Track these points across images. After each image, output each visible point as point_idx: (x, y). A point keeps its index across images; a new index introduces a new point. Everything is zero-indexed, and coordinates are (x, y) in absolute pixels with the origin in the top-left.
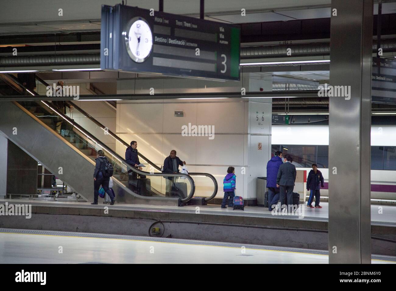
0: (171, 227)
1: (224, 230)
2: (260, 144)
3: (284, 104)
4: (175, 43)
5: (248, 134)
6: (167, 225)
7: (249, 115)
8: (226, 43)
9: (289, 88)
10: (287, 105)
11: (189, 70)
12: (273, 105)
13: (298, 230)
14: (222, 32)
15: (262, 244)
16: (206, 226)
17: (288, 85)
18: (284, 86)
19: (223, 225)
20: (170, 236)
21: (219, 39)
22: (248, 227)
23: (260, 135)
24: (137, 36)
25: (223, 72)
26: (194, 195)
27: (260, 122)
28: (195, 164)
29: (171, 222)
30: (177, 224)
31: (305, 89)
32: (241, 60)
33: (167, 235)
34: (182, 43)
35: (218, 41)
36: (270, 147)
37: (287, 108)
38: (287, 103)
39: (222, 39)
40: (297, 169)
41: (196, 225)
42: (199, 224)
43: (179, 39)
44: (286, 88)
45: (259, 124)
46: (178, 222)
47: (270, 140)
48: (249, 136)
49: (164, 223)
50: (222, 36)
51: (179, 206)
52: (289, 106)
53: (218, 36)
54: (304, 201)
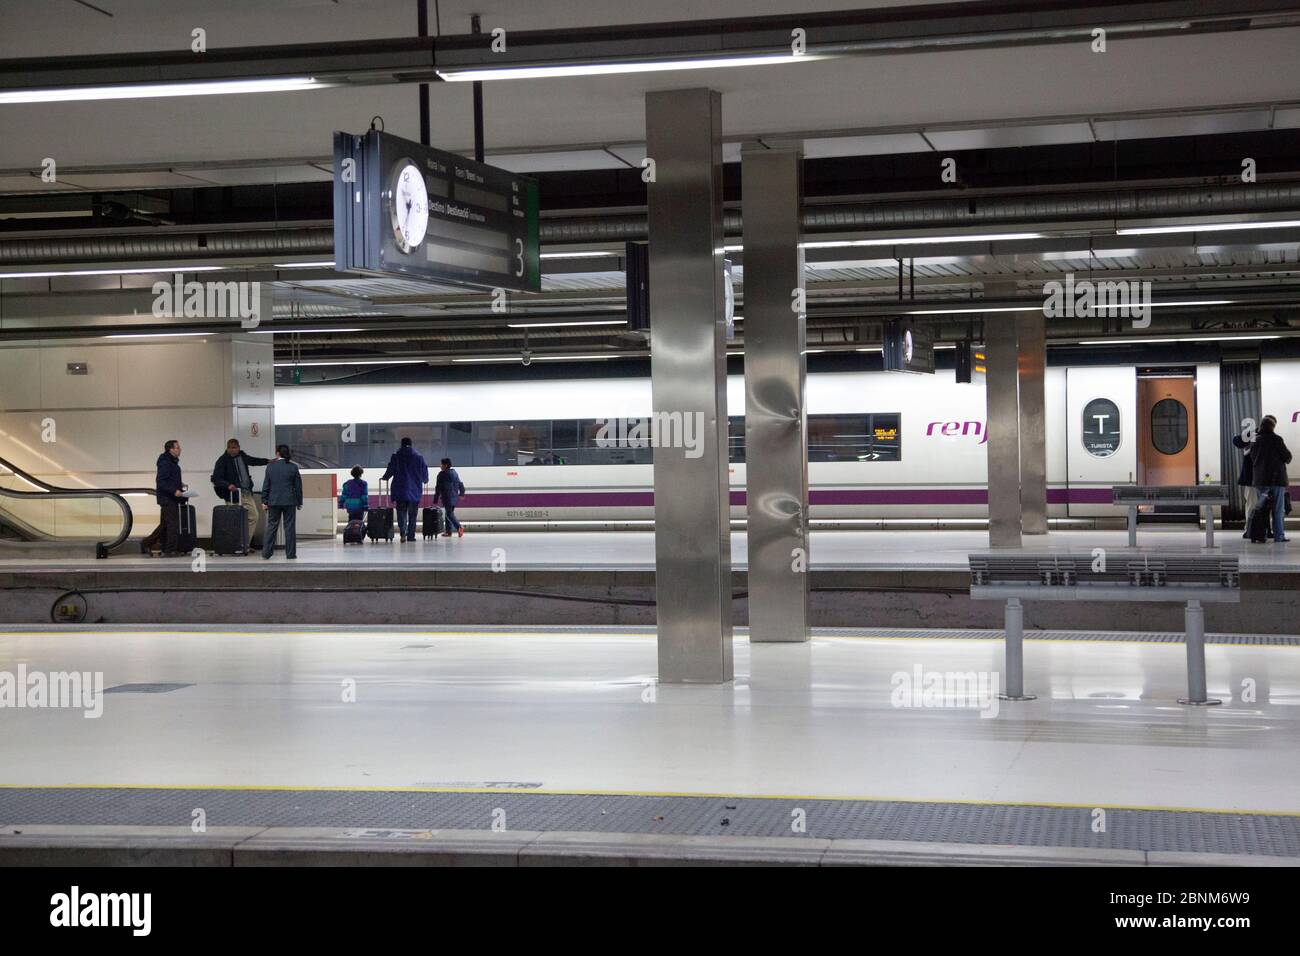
0: (101, 601)
1: (222, 601)
2: (254, 426)
3: (289, 346)
4: (454, 214)
5: (232, 406)
6: (92, 598)
7: (234, 366)
8: (522, 214)
9: (298, 312)
10: (296, 345)
11: (475, 270)
12: (275, 346)
13: (378, 591)
14: (515, 193)
15: (304, 622)
16: (181, 595)
17: (295, 308)
18: (286, 308)
19: (219, 591)
20: (101, 621)
21: (511, 207)
22: (273, 591)
23: (255, 407)
24: (405, 199)
25: (519, 274)
26: (132, 534)
27: (253, 382)
28: (117, 470)
29: (101, 592)
30: (115, 594)
31: (325, 315)
32: (543, 248)
33: (94, 619)
34: (463, 214)
35: (510, 211)
36: (273, 430)
37: (296, 352)
38: (296, 342)
39: (517, 208)
40: (302, 472)
41: (159, 595)
42: (165, 591)
43: (461, 206)
44: (292, 313)
45: (252, 385)
46: (117, 591)
47: (271, 416)
48: (235, 409)
49: (85, 595)
50: (516, 201)
51: (99, 557)
52: (299, 349)
53: (510, 201)
54: (335, 533)
